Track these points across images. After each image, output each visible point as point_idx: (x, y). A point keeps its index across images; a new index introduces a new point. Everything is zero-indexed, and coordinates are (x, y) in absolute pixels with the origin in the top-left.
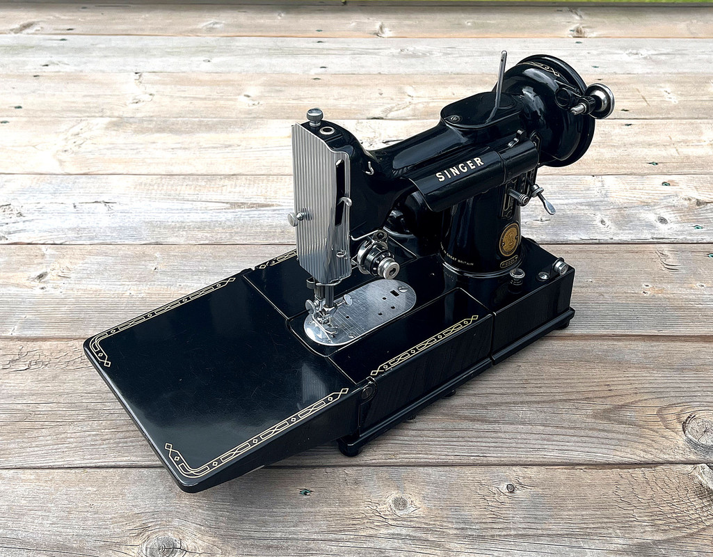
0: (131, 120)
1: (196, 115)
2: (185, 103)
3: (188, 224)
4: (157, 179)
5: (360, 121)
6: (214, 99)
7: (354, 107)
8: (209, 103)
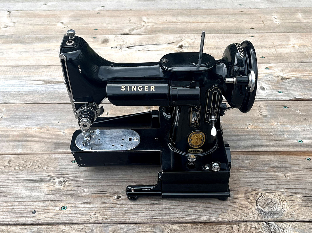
0: (2, 37)
1: (35, 34)
2: (30, 27)
3: (22, 93)
4: (10, 68)
5: (117, 36)
6: (45, 25)
7: (115, 28)
8: (42, 27)
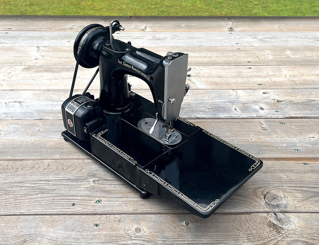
0: (34, 67)
1: (62, 65)
2: (58, 60)
3: (55, 111)
4: (43, 92)
6: (70, 58)
8: (68, 60)
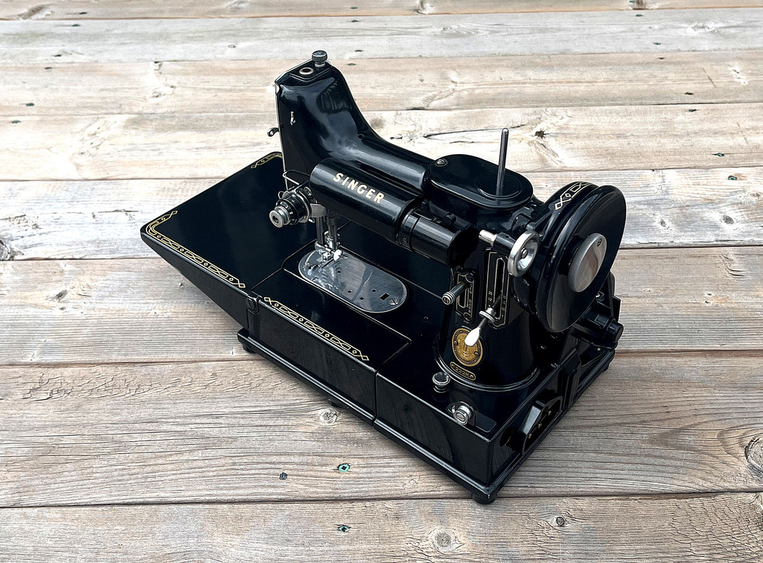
0: (152, 117)
1: (221, 110)
2: (209, 96)
4: (181, 183)
5: (399, 112)
6: (240, 91)
7: (392, 96)
8: (235, 96)
